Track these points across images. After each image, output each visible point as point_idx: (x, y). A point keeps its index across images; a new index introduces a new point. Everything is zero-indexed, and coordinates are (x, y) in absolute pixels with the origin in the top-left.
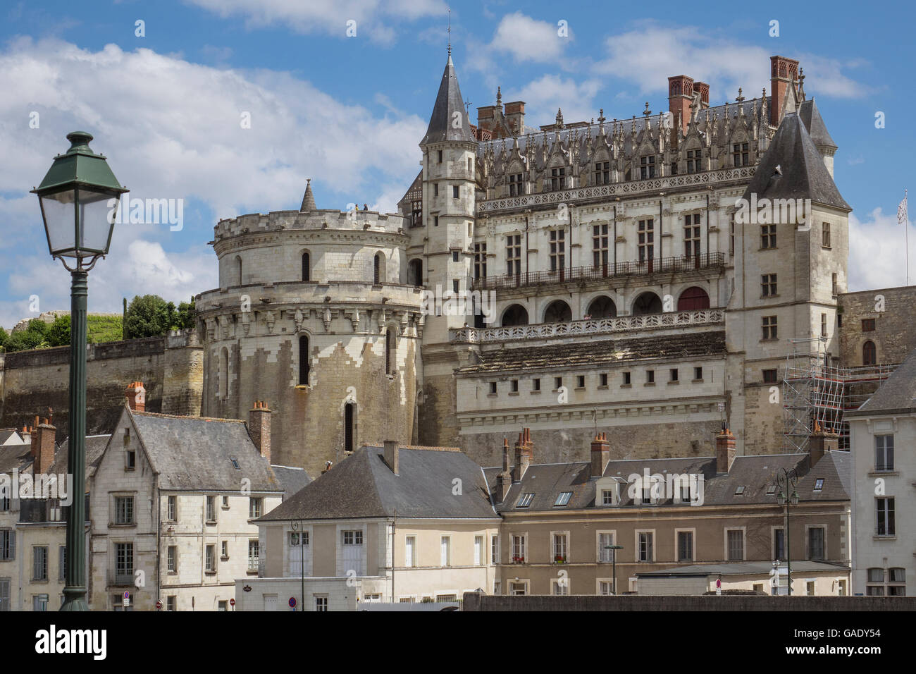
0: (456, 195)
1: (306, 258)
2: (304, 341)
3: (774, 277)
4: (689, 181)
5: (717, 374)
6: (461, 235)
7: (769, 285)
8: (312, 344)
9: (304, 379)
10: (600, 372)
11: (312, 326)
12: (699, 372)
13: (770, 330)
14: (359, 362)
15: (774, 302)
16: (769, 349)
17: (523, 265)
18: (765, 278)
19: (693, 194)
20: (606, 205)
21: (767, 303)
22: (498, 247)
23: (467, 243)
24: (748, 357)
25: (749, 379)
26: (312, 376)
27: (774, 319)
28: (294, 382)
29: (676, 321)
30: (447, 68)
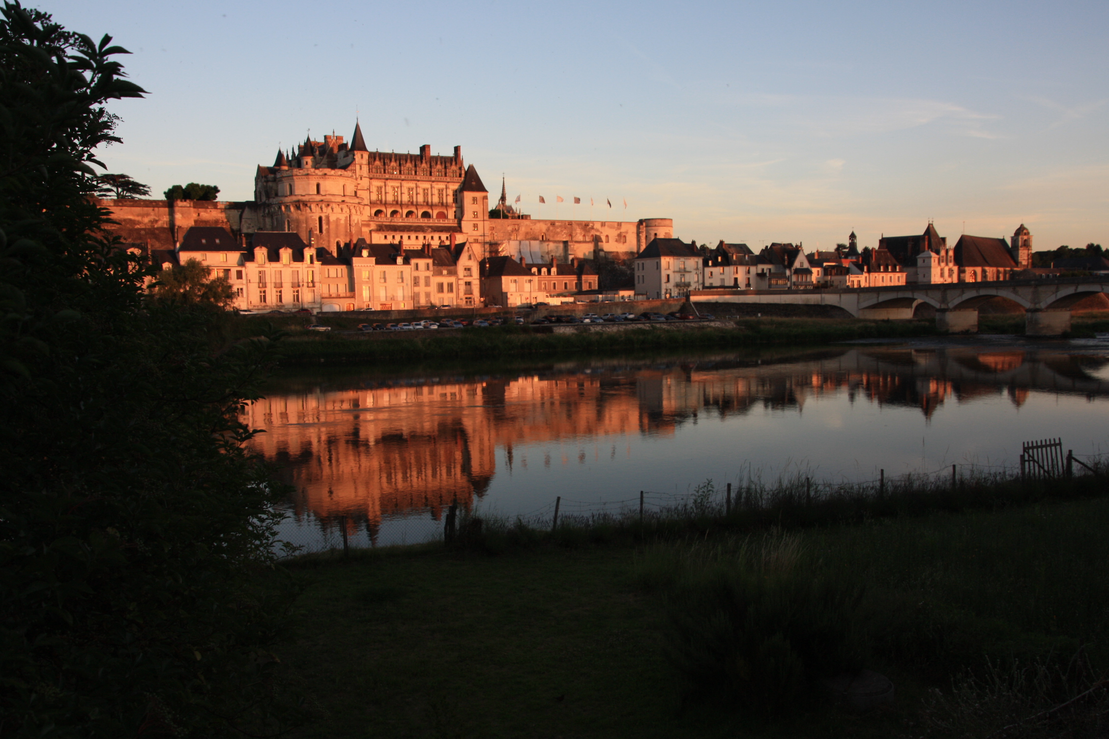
0: (361, 169)
3: (477, 212)
4: (441, 179)
5: (461, 239)
6: (365, 183)
7: (475, 214)
10: (424, 235)
13: (476, 227)
16: (475, 233)
18: (474, 212)
19: (442, 183)
20: (413, 182)
21: (474, 219)
22: (374, 189)
24: (469, 235)
25: (469, 241)
27: (477, 224)
29: (436, 221)
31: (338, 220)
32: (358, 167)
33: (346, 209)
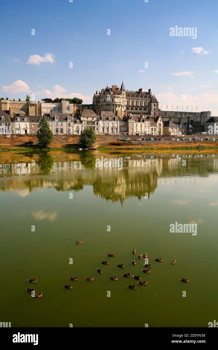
0: (124, 95)
17: (129, 104)
19: (145, 100)
29: (143, 111)
31: (118, 109)
33: (120, 107)
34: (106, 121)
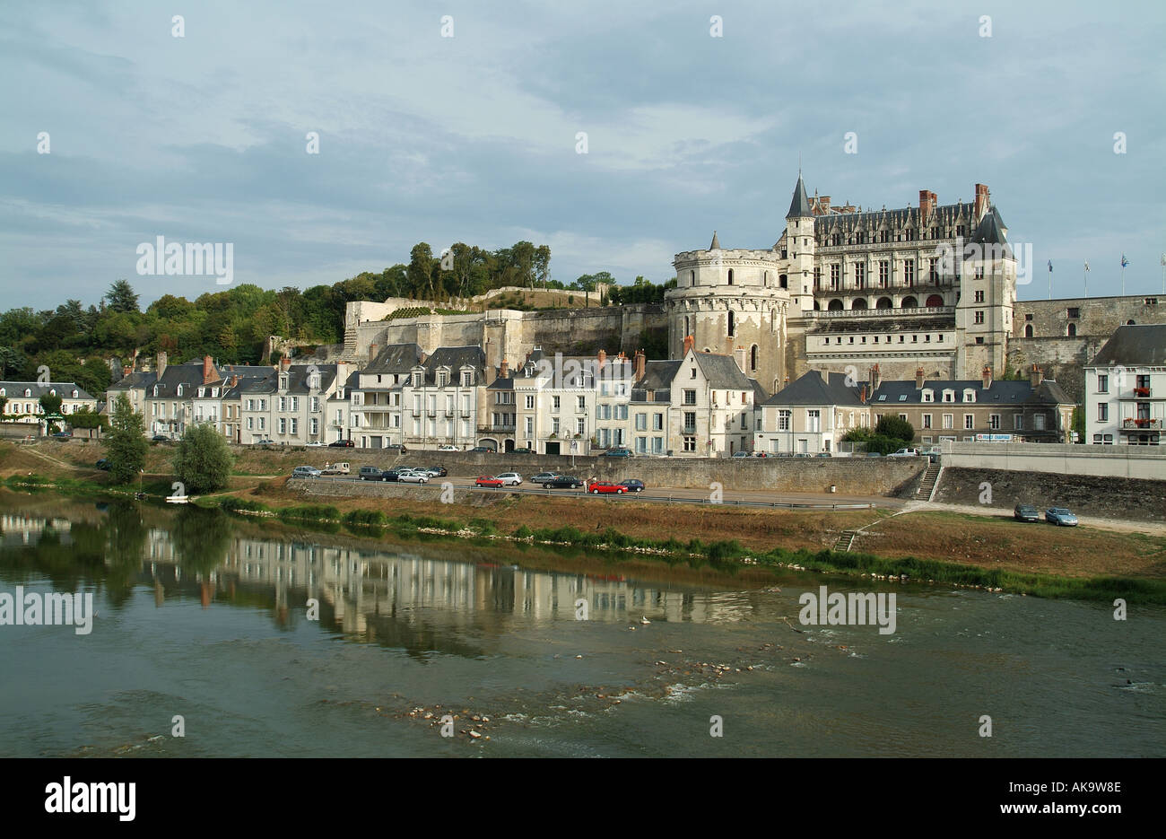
0: (805, 243)
1: (731, 273)
2: (731, 314)
3: (982, 292)
5: (951, 339)
6: (808, 263)
7: (980, 296)
8: (736, 316)
9: (731, 333)
10: (887, 335)
11: (735, 306)
12: (941, 337)
13: (980, 318)
14: (759, 325)
15: (982, 305)
16: (979, 328)
17: (840, 280)
18: (977, 292)
20: (887, 252)
21: (978, 305)
22: (827, 272)
23: (811, 269)
24: (968, 331)
25: (968, 342)
26: (735, 331)
27: (982, 313)
28: (726, 334)
29: (926, 311)
30: (799, 180)
31: (708, 320)
32: (790, 241)
34: (427, 389)
